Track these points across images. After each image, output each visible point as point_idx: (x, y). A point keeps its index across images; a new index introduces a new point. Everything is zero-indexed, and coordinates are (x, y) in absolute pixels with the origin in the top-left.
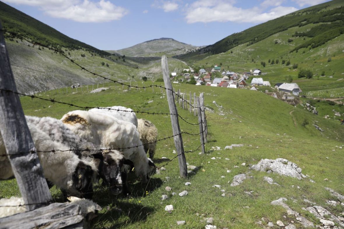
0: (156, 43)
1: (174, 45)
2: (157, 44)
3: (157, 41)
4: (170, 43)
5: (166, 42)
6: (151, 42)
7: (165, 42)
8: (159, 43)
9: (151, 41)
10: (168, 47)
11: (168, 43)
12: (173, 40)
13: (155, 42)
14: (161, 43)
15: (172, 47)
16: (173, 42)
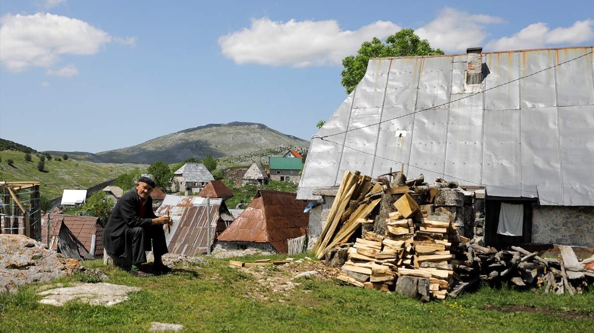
0: (211, 134)
1: (264, 141)
2: (214, 136)
3: (214, 128)
4: (252, 135)
5: (243, 132)
6: (198, 131)
7: (238, 133)
8: (219, 134)
9: (199, 128)
10: (245, 145)
11: (248, 134)
12: (262, 127)
13: (211, 131)
14: (225, 134)
15: (257, 146)
16: (261, 134)
